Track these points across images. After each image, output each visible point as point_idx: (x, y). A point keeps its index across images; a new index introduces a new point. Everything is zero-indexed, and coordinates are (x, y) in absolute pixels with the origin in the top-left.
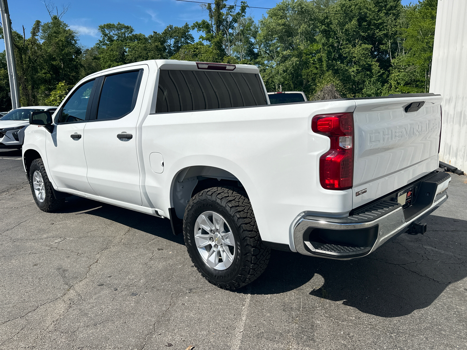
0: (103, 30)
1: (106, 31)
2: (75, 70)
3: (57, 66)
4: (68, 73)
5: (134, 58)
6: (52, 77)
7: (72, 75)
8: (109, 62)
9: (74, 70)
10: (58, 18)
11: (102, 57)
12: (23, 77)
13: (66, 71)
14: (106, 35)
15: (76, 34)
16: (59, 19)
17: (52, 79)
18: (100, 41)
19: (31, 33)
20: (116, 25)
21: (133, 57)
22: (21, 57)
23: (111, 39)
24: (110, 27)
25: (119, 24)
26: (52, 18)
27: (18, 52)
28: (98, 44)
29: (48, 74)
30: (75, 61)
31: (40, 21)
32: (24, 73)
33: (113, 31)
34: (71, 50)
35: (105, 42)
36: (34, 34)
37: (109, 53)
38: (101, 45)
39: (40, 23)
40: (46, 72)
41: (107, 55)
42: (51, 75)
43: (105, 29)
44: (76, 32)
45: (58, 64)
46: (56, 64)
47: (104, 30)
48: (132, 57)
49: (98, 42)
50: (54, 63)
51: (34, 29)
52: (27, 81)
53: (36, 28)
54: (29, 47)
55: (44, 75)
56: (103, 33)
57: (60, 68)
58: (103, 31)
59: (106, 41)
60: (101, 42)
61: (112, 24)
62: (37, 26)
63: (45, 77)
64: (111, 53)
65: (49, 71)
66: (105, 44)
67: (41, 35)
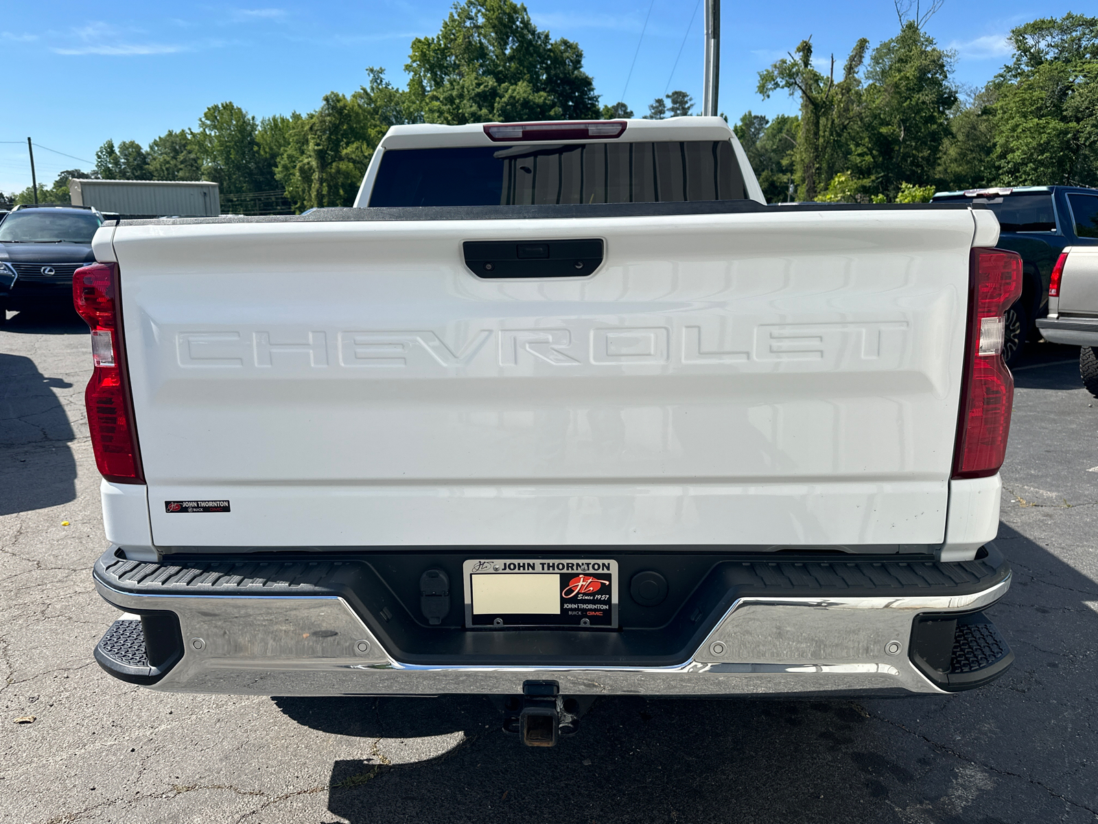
0: (1021, 38)
1: (1027, 41)
2: (929, 143)
3: (890, 136)
4: (914, 152)
5: (1086, 103)
6: (875, 162)
7: (921, 155)
8: (1017, 118)
9: (926, 144)
10: (916, 25)
11: (1002, 108)
12: (814, 164)
13: (908, 146)
14: (1026, 50)
15: (949, 60)
16: (919, 27)
17: (874, 168)
18: (1007, 67)
19: (844, 69)
20: (1058, 20)
21: (1086, 99)
22: (818, 123)
23: (1036, 60)
24: (1039, 28)
25: (1070, 16)
26: (904, 27)
27: (812, 111)
28: (1002, 76)
29: (867, 155)
30: (935, 123)
31: (868, 40)
32: (817, 157)
33: (1049, 38)
34: (927, 97)
35: (1019, 68)
36: (850, 70)
37: (1021, 95)
38: (1009, 78)
39: (867, 44)
40: (865, 152)
41: (1014, 102)
42: (873, 158)
43: (1026, 36)
44: (950, 54)
45: (892, 133)
46: (887, 133)
47: (1024, 37)
48: (1083, 101)
49: (1003, 70)
50: (884, 130)
51: (852, 59)
52: (820, 174)
53: (855, 57)
54: (835, 99)
55: (858, 160)
56: (1019, 47)
57: (896, 141)
58: (1020, 41)
59: (1022, 66)
60: (1008, 69)
61: (1049, 19)
62: (860, 52)
63: (860, 162)
64: (1026, 96)
65: (870, 150)
66: (1019, 73)
67: (868, 71)
